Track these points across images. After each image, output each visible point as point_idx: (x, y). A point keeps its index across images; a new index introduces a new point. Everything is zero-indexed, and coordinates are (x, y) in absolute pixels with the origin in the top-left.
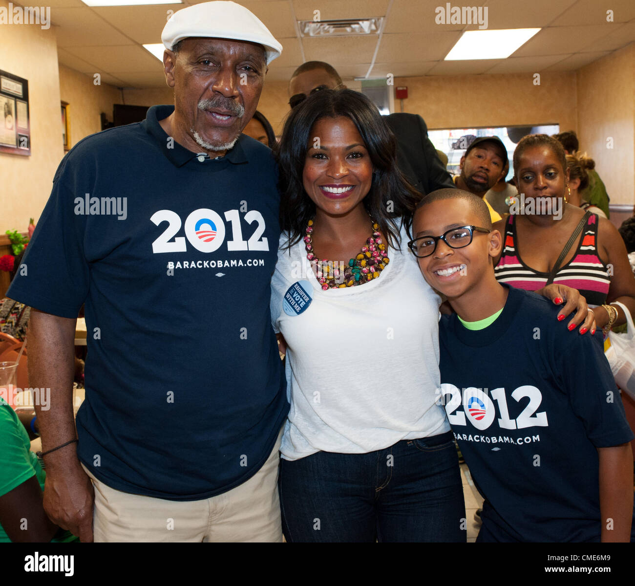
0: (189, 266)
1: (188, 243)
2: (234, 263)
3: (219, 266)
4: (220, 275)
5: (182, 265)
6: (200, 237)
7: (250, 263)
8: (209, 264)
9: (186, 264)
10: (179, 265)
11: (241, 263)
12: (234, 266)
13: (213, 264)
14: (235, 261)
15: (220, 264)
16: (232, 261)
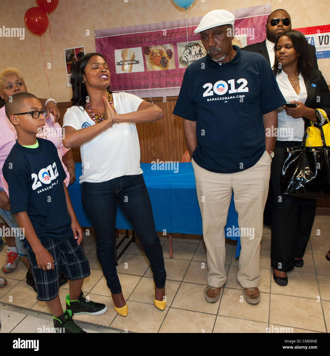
0: (214, 100)
1: (214, 93)
2: (231, 97)
3: (226, 99)
4: (226, 102)
5: (212, 100)
6: (218, 90)
7: (238, 97)
8: (222, 99)
9: (213, 99)
10: (211, 100)
11: (234, 97)
12: (231, 98)
13: (223, 99)
14: (232, 97)
15: (226, 98)
16: (230, 97)
